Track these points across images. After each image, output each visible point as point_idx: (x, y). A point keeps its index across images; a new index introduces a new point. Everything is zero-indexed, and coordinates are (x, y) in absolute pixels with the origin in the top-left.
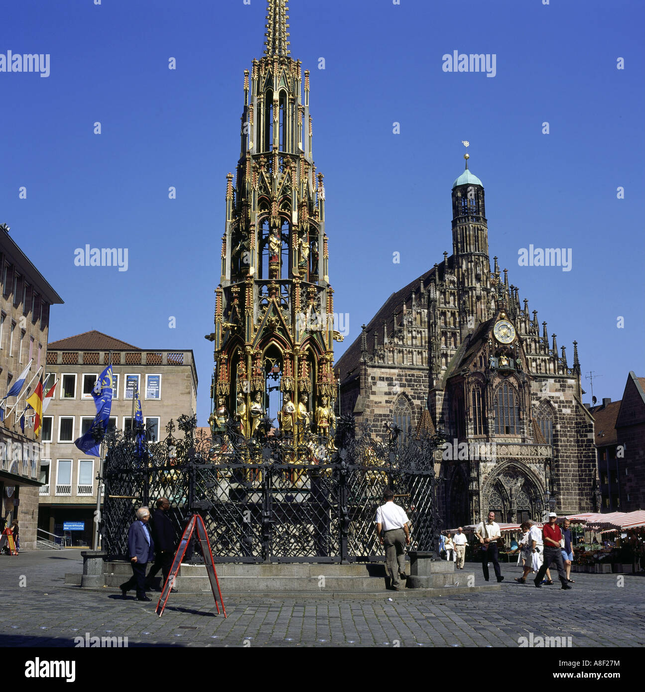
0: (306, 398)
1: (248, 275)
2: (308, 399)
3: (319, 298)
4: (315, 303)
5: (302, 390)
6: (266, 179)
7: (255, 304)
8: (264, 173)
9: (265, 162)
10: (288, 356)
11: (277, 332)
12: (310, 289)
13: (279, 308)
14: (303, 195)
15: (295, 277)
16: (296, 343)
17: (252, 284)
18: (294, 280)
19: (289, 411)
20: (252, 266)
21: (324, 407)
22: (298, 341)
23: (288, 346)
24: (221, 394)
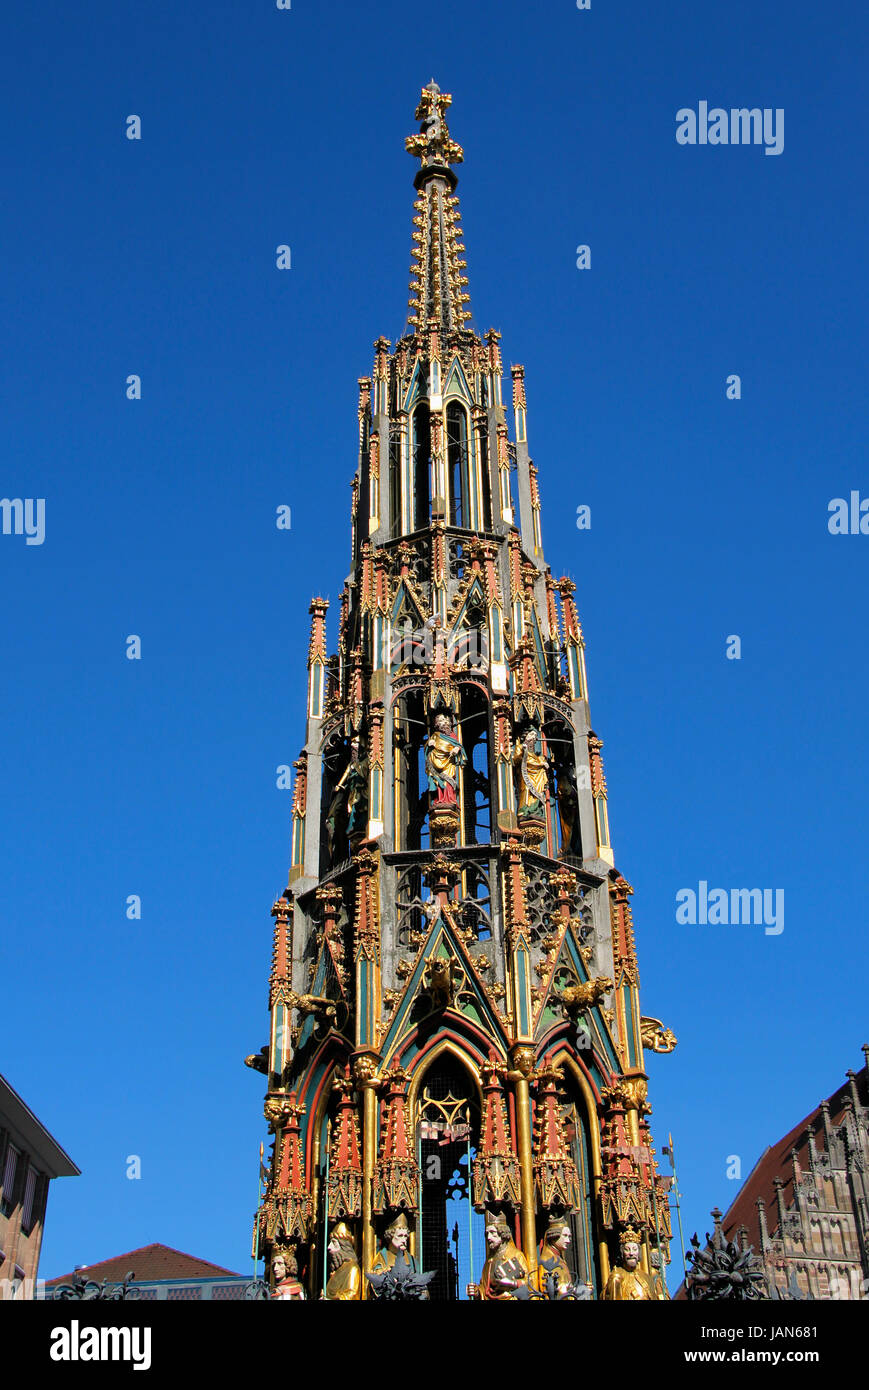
0: (567, 1230)
1: (364, 841)
2: (574, 1235)
3: (586, 909)
4: (576, 921)
5: (548, 1199)
6: (415, 596)
7: (387, 927)
8: (408, 582)
9: (413, 557)
10: (495, 1082)
11: (458, 1010)
12: (557, 878)
13: (460, 934)
14: (520, 632)
15: (505, 837)
16: (521, 1038)
17: (375, 868)
18: (503, 846)
19: (505, 1280)
20: (376, 816)
21: (631, 1269)
22: (525, 1033)
23: (492, 1049)
24: (282, 1239)
